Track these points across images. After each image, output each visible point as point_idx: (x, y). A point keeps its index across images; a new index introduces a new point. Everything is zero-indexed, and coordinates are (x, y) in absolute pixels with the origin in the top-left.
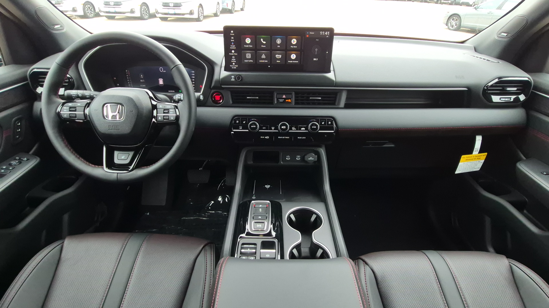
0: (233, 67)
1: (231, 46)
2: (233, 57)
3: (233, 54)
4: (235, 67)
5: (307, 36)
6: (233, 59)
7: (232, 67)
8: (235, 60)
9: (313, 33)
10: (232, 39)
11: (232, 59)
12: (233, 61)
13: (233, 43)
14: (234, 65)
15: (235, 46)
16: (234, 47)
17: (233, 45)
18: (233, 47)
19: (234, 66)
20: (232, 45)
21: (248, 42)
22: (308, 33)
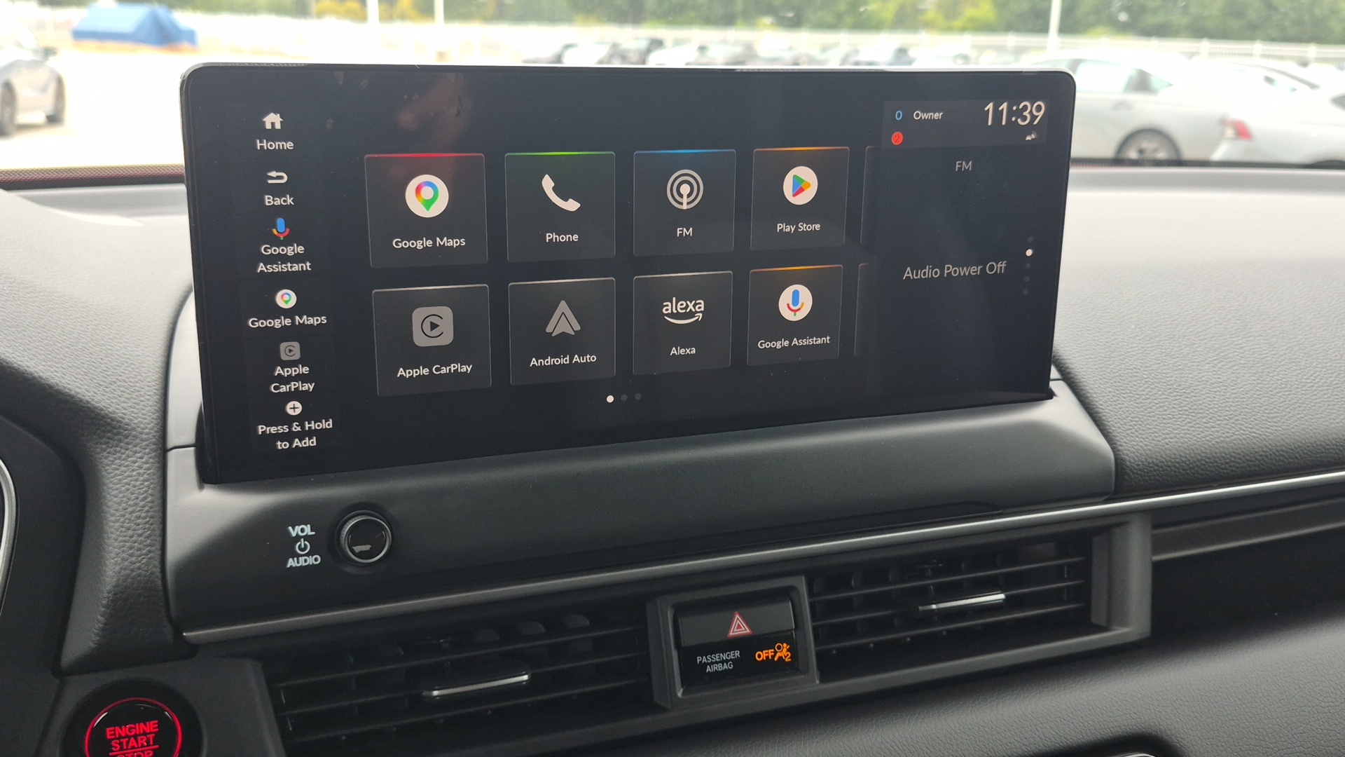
0: (289, 437)
1: (267, 250)
2: (288, 350)
3: (288, 322)
4: (310, 433)
5: (897, 138)
6: (285, 364)
7: (282, 437)
8: (305, 370)
9: (937, 116)
10: (278, 191)
11: (279, 370)
12: (284, 389)
13: (281, 222)
14: (300, 419)
15: (301, 249)
16: (297, 259)
17: (287, 242)
18: (284, 259)
19: (296, 428)
20: (276, 242)
21: (428, 204)
22: (899, 115)
